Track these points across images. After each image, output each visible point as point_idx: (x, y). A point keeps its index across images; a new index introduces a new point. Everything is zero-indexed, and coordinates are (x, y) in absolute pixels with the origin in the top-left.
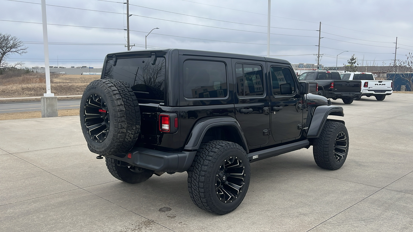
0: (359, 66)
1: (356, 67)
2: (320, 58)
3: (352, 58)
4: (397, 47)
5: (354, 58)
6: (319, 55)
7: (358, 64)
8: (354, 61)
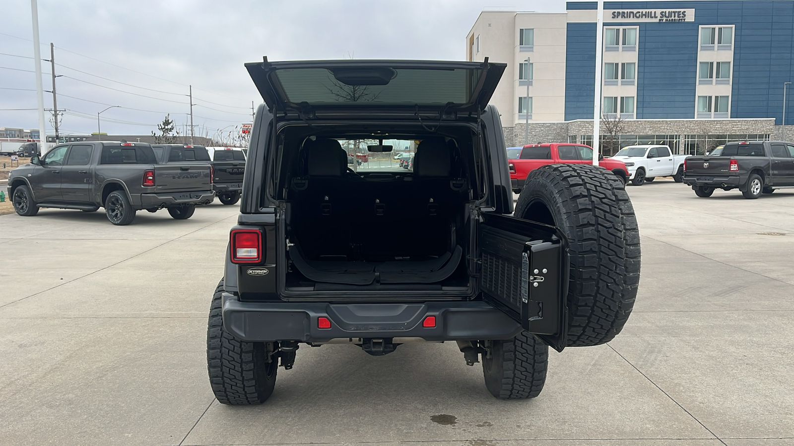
0: (181, 135)
1: (174, 137)
2: (59, 117)
3: (165, 120)
4: (192, 104)
5: (170, 121)
6: (55, 111)
7: (178, 133)
8: (169, 127)
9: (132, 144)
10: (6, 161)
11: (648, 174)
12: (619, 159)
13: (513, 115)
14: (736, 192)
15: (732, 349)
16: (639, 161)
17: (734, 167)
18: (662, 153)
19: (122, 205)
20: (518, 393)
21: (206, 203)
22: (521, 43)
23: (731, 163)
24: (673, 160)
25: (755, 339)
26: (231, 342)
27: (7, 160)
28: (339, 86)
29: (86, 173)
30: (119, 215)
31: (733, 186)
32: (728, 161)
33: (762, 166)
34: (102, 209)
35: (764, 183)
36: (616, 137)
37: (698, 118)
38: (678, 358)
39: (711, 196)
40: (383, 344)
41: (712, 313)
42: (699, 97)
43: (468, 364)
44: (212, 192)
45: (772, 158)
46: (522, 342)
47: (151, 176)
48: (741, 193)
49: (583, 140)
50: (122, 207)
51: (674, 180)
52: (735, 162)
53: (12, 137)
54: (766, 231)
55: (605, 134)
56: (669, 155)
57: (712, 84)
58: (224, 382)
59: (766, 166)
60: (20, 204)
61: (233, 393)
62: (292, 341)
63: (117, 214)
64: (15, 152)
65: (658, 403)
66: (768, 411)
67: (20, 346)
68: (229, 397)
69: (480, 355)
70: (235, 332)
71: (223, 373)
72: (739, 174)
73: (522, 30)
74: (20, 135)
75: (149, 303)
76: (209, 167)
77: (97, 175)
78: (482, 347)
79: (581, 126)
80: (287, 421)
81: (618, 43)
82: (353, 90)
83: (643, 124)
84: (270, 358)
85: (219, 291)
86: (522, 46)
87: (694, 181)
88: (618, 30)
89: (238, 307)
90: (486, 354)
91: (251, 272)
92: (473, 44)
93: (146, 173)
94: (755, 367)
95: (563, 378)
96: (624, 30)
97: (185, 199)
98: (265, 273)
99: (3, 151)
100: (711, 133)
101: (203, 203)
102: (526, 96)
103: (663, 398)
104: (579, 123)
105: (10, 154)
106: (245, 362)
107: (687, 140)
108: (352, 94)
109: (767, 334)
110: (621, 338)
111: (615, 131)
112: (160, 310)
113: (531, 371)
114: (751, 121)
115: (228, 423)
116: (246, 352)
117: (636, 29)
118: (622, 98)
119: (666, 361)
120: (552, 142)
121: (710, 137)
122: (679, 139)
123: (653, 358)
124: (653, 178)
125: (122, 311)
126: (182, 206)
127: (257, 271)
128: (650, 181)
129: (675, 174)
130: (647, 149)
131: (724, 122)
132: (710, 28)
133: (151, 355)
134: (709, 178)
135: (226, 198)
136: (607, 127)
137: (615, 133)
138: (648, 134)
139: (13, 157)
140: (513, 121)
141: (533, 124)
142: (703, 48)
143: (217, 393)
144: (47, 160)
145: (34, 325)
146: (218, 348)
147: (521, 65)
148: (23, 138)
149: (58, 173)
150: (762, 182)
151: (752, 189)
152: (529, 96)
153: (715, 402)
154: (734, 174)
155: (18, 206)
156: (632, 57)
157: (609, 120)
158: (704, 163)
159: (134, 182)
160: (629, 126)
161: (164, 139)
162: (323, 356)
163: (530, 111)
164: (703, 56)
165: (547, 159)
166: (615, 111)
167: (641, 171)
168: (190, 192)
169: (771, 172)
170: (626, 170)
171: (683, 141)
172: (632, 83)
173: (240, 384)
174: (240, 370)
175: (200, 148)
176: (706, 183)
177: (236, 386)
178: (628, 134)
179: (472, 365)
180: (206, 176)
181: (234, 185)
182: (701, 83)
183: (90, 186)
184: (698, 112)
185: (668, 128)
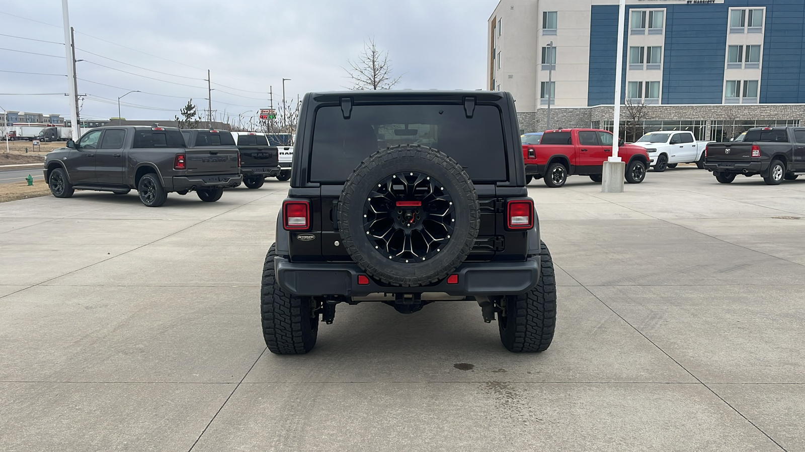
0: (203, 120)
1: (196, 122)
2: (80, 102)
3: (188, 105)
4: (211, 88)
5: (193, 106)
6: (76, 96)
7: (200, 118)
8: (192, 112)
9: (163, 128)
10: (27, 145)
11: (671, 160)
12: (641, 144)
13: (535, 100)
14: (758, 178)
15: (728, 316)
16: (661, 147)
17: (756, 153)
18: (686, 139)
19: (154, 188)
20: (529, 345)
21: (234, 186)
22: (544, 27)
23: (753, 149)
24: (696, 146)
25: (750, 308)
26: (282, 298)
27: (29, 145)
28: (359, 70)
29: (119, 156)
30: (151, 197)
31: (755, 171)
32: (750, 147)
33: (785, 152)
34: (134, 192)
35: (786, 169)
36: (639, 123)
37: (725, 103)
38: (677, 322)
39: (732, 182)
40: (413, 299)
41: (715, 286)
42: (727, 81)
43: (485, 321)
44: (239, 176)
45: (794, 144)
46: (534, 301)
47: (182, 160)
48: (762, 179)
49: (606, 126)
50: (154, 189)
51: (697, 167)
52: (758, 148)
53: (31, 122)
54: (780, 216)
55: (628, 120)
56: (693, 141)
57: (741, 68)
58: (275, 333)
59: (788, 152)
60: (56, 186)
61: (283, 343)
62: (336, 296)
63: (150, 195)
64: (36, 137)
65: (654, 357)
66: (751, 363)
67: (87, 308)
68: (279, 346)
69: (496, 314)
70: (287, 287)
71: (275, 325)
72: (761, 160)
73: (545, 13)
74: (40, 120)
75: (193, 275)
76: (237, 151)
77: (130, 159)
78: (498, 306)
79: (604, 111)
80: (329, 366)
81: (644, 26)
82: (373, 74)
83: (668, 109)
84: (313, 314)
85: (270, 255)
86: (545, 29)
87: (715, 167)
88: (644, 13)
89: (289, 267)
90: (502, 313)
91: (300, 237)
92: (495, 27)
93: (178, 156)
94: (746, 330)
95: (570, 338)
96: (651, 13)
97: (212, 182)
98: (312, 238)
99: (23, 136)
100: (738, 119)
101: (231, 186)
102: (548, 81)
103: (658, 354)
104: (603, 108)
105: (31, 139)
106: (294, 316)
107: (713, 125)
108: (372, 78)
109: (763, 304)
110: (626, 307)
111: (638, 117)
112: (205, 281)
113: (541, 325)
114: (780, 106)
115: (279, 367)
116: (294, 307)
117: (663, 11)
118: (647, 83)
119: (665, 325)
120: (575, 128)
121: (737, 122)
122: (705, 125)
123: (654, 322)
124: (676, 164)
125: (170, 281)
126: (211, 188)
127: (306, 237)
128: (673, 167)
129: (698, 160)
130: (670, 134)
131: (753, 107)
132: (740, 10)
133: (203, 316)
134: (730, 163)
135: (251, 182)
136: (630, 112)
137: (638, 119)
138: (673, 119)
139: (35, 142)
140: (535, 106)
141: (555, 109)
142: (733, 31)
143: (269, 342)
144: (82, 144)
145: (94, 291)
146: (271, 303)
147: (544, 49)
148: (42, 122)
149: (92, 156)
150: (785, 167)
151: (774, 175)
152: (552, 80)
153: (704, 357)
154: (756, 160)
155: (54, 188)
156: (658, 40)
157: (633, 105)
158: (726, 148)
159: (164, 165)
160: (654, 112)
161: (187, 124)
162: (356, 319)
163: (552, 96)
164: (732, 39)
165: (568, 144)
166: (640, 96)
167: (663, 157)
168: (219, 175)
169: (794, 158)
170: (647, 155)
171: (709, 126)
172: (658, 68)
173: (289, 335)
174: (289, 322)
175: (226, 133)
176: (727, 169)
177: (286, 336)
178: (652, 120)
179: (489, 322)
180: (233, 159)
181: (259, 169)
182: (730, 67)
183: (124, 169)
184: (725, 97)
185: (694, 113)
